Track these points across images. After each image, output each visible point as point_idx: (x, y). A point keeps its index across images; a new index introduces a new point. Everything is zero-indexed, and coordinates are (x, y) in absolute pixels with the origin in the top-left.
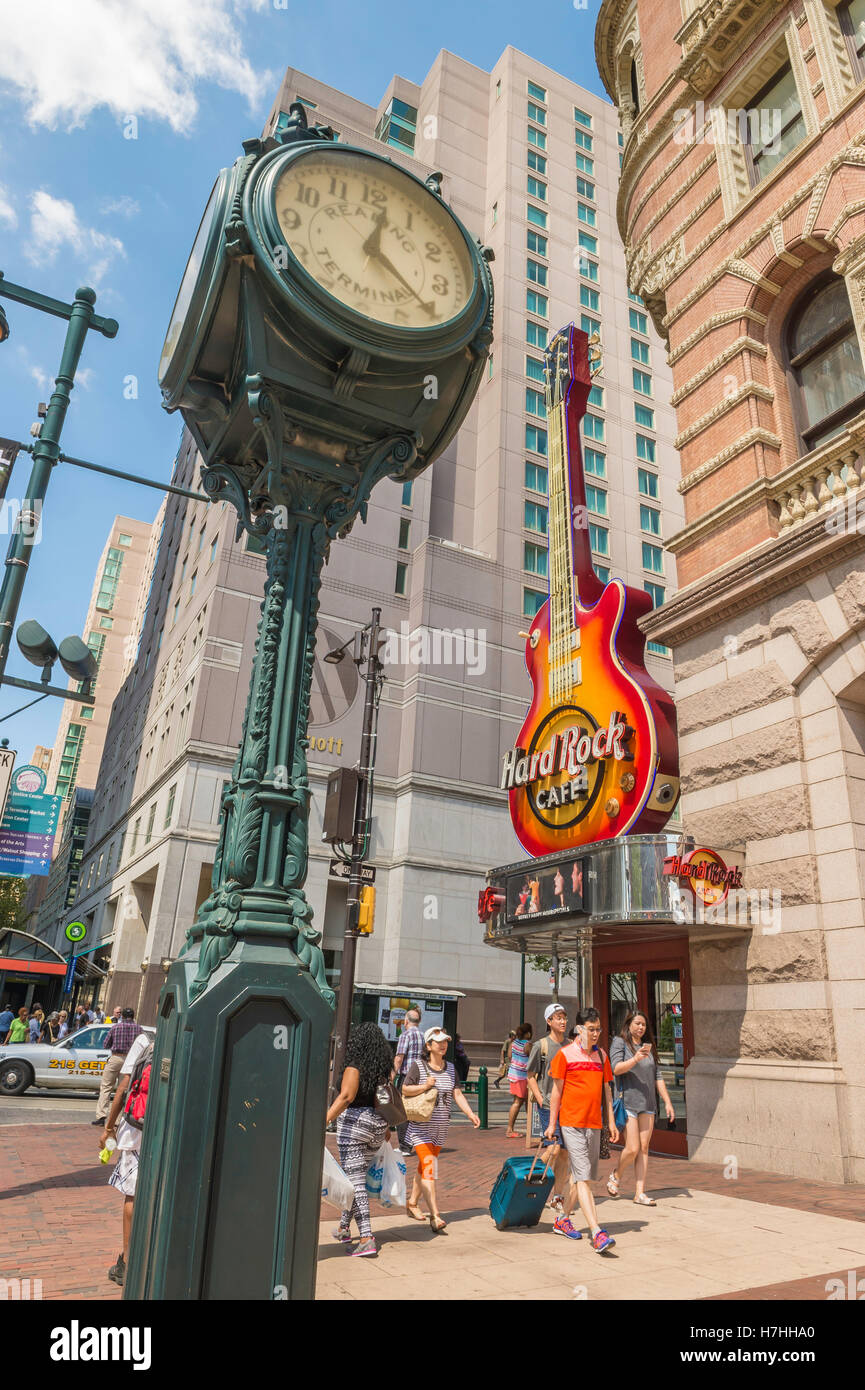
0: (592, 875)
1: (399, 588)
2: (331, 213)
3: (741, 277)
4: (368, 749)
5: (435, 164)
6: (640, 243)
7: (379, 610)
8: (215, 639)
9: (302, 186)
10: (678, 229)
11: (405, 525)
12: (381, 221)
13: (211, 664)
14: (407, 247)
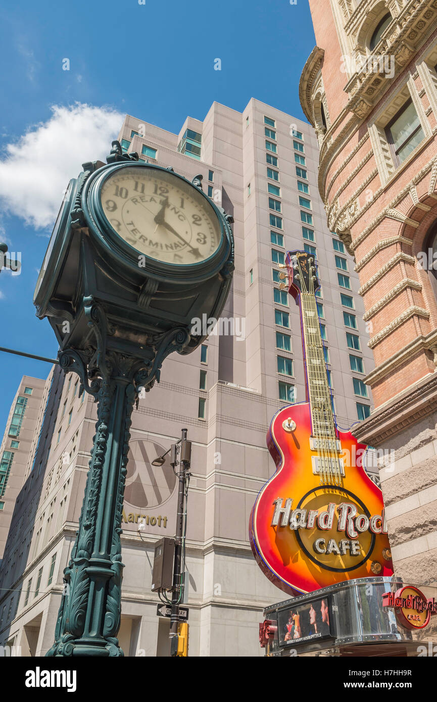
0: (335, 608)
1: (201, 414)
2: (135, 201)
3: (394, 218)
4: (181, 523)
5: (213, 164)
6: (333, 203)
7: (186, 430)
8: (83, 453)
9: (117, 187)
10: (355, 193)
11: (203, 374)
12: (165, 204)
13: (80, 469)
14: (181, 217)
